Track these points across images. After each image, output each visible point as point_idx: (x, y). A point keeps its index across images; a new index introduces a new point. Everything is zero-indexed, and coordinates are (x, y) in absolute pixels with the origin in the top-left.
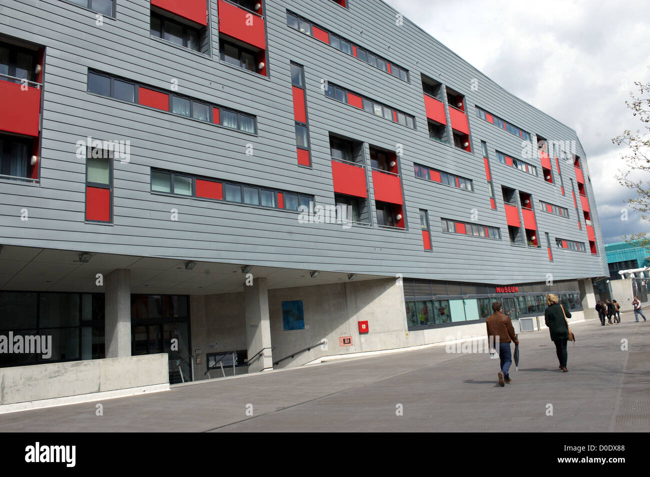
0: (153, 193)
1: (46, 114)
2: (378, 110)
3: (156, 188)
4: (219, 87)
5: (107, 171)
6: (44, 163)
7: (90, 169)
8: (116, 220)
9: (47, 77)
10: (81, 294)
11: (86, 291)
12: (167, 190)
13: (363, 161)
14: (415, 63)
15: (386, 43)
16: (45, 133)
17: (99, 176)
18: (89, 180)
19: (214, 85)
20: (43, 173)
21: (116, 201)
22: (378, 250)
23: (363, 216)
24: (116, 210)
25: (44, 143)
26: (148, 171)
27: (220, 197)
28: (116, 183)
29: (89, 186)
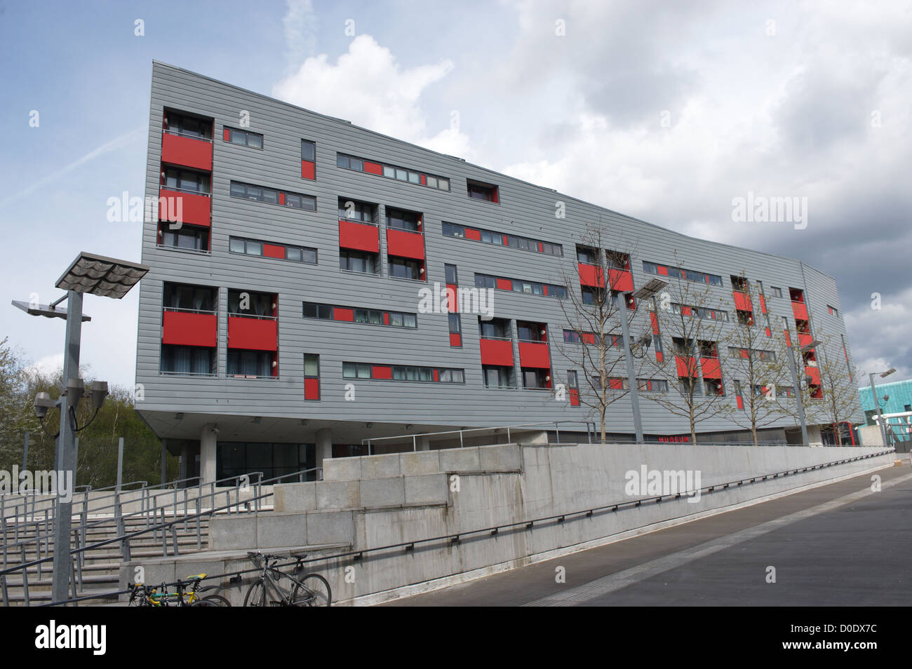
0: (345, 378)
1: (281, 337)
2: (528, 287)
3: (346, 375)
4: (388, 297)
5: (316, 366)
6: (281, 367)
7: (306, 366)
8: (322, 398)
9: (280, 313)
10: (299, 445)
11: (302, 442)
12: (354, 375)
13: (511, 335)
14: (570, 236)
15: (537, 225)
16: (281, 349)
17: (311, 371)
18: (306, 374)
19: (385, 297)
20: (281, 373)
21: (322, 386)
22: (523, 409)
23: (511, 381)
24: (322, 392)
25: (281, 354)
26: (341, 364)
27: (390, 377)
28: (322, 374)
29: (306, 378)
